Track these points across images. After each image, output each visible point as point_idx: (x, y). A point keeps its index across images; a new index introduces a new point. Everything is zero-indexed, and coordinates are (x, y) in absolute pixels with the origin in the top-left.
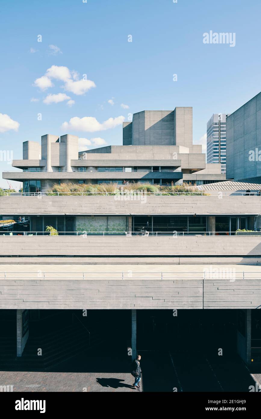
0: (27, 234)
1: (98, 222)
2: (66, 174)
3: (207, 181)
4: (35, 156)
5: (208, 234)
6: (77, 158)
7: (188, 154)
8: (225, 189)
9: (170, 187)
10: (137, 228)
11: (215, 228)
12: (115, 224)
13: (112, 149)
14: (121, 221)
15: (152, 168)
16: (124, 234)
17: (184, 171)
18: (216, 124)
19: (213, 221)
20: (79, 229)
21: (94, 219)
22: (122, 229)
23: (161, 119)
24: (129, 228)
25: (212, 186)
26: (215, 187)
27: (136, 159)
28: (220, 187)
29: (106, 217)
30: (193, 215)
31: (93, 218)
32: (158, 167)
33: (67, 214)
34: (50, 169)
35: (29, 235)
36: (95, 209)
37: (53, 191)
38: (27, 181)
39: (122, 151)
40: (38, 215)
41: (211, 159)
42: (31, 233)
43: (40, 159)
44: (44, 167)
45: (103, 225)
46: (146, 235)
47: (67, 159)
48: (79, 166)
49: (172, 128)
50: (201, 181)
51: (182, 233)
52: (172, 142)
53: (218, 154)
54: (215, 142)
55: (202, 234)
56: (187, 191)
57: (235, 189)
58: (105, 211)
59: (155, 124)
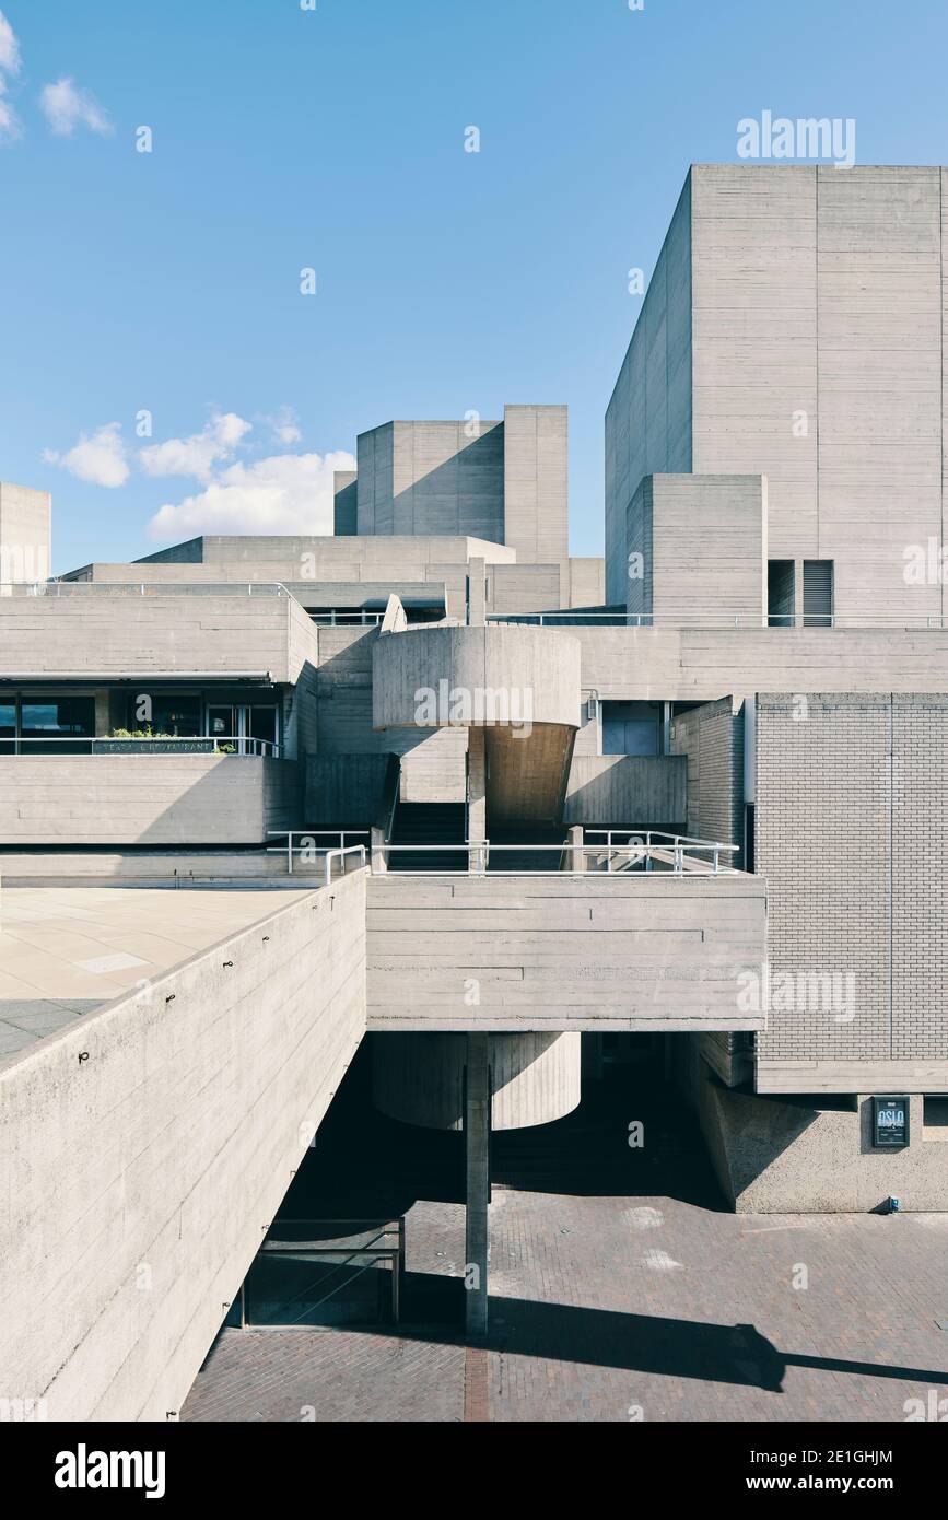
7: (494, 565)
13: (207, 550)
23: (455, 452)
39: (245, 555)
49: (498, 485)
59: (432, 473)
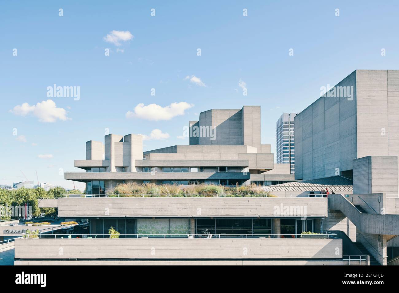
0: (86, 237)
1: (160, 225)
2: (130, 175)
3: (275, 181)
4: (98, 156)
5: (272, 237)
6: (142, 158)
7: (256, 154)
8: (292, 190)
9: (234, 188)
10: (201, 230)
11: (280, 230)
12: (177, 226)
13: (178, 149)
14: (183, 223)
15: (219, 168)
16: (187, 237)
17: (252, 171)
18: (286, 123)
19: (278, 224)
20: (141, 232)
21: (156, 222)
22: (184, 231)
23: (228, 118)
24: (192, 231)
25: (279, 187)
26: (282, 188)
27: (203, 159)
28: (287, 188)
29: (168, 219)
30: (257, 217)
31: (154, 220)
32: (225, 167)
33: (128, 216)
34: (114, 170)
35: (89, 238)
36: (157, 211)
37: (114, 193)
38: (91, 182)
39: (188, 150)
40: (98, 217)
41: (281, 159)
42: (91, 236)
43: (104, 159)
44: (107, 167)
45: (165, 227)
46: (208, 238)
47: (131, 159)
48: (144, 167)
49: (240, 127)
50: (269, 181)
51: (246, 236)
52: (241, 142)
53: (288, 154)
54: (285, 141)
55: (267, 237)
56: (252, 193)
57: (303, 190)
58: (167, 212)
59: (222, 123)
